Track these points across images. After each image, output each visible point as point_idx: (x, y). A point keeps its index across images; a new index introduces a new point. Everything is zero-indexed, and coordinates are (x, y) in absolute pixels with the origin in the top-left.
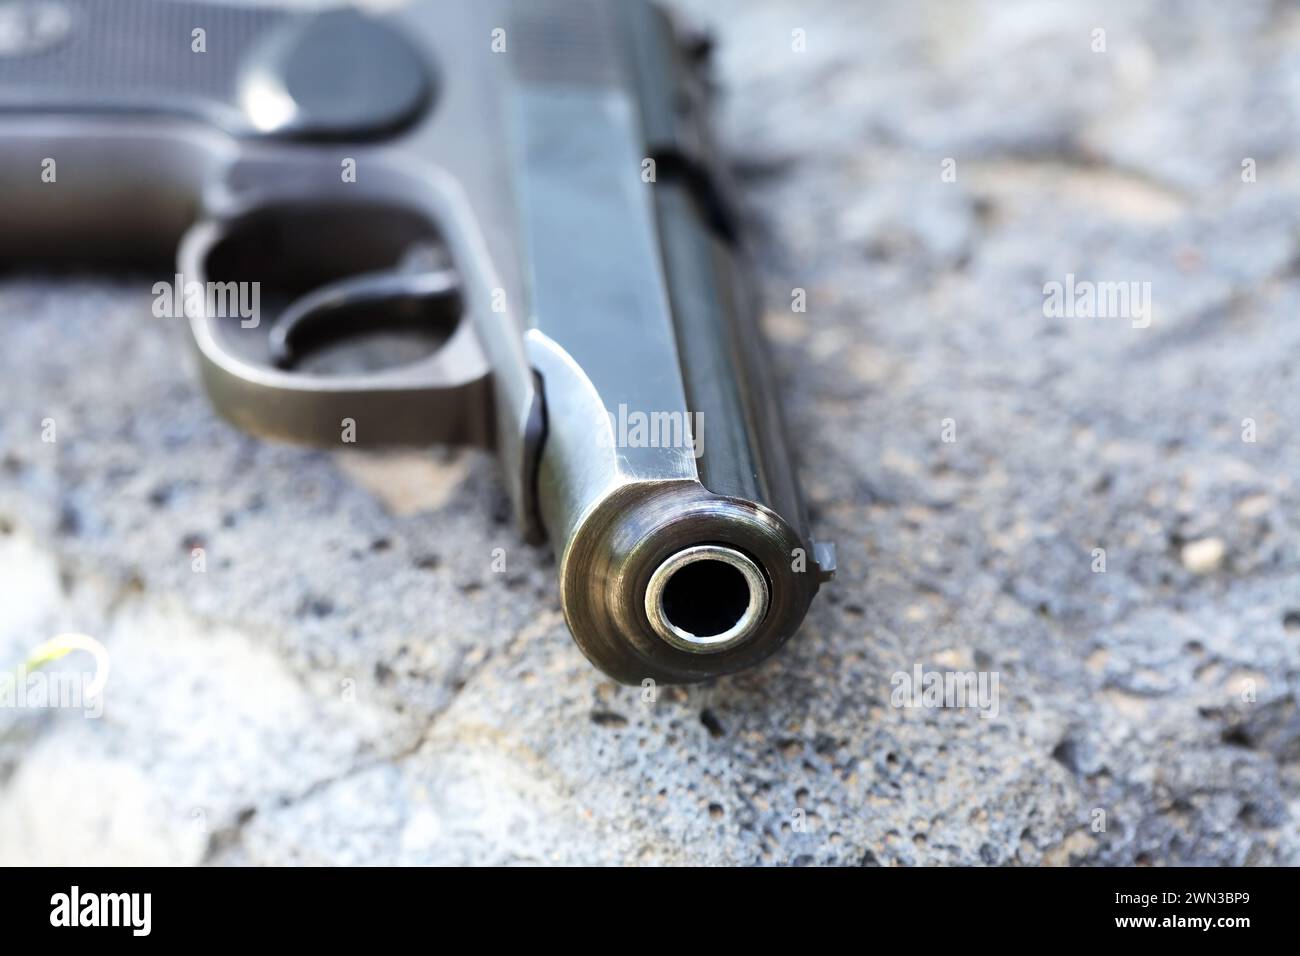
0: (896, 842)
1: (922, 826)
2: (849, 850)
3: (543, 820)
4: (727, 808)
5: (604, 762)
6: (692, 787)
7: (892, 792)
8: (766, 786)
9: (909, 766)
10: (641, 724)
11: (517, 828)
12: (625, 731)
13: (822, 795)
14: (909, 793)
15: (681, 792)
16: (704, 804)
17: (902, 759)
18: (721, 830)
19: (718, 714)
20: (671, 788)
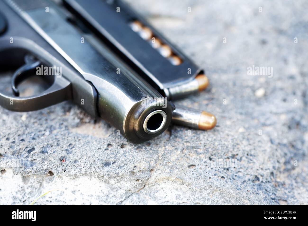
0: (259, 172)
1: (261, 167)
2: (252, 177)
3: (184, 193)
4: (225, 177)
5: (195, 176)
6: (215, 175)
7: (251, 162)
8: (228, 169)
9: (251, 155)
10: (198, 165)
11: (178, 197)
12: (196, 168)
13: (240, 167)
14: (254, 160)
15: (213, 176)
16: (220, 178)
17: (249, 154)
18: (227, 182)
19: (212, 157)
20: (211, 177)
